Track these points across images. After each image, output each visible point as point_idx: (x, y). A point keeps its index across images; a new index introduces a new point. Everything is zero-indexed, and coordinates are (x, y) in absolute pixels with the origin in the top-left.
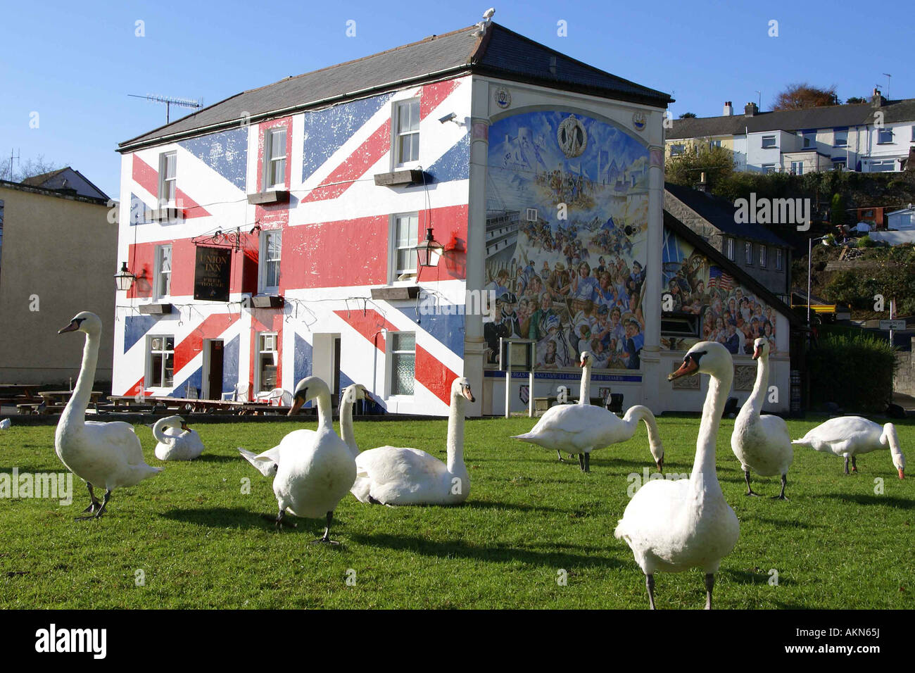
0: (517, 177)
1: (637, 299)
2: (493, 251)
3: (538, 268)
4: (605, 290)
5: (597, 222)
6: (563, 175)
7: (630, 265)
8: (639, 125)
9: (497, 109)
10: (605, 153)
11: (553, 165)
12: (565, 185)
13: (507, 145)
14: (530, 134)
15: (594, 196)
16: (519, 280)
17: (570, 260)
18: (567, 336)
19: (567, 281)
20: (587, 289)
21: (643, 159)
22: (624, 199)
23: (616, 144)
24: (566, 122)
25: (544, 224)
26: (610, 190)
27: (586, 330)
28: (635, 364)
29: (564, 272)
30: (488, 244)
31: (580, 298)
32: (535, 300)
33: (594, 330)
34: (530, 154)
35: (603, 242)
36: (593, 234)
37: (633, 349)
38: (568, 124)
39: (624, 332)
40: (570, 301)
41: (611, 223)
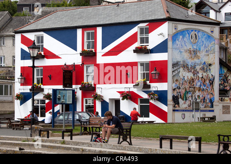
0: (180, 51)
1: (212, 86)
2: (174, 74)
3: (186, 78)
4: (204, 84)
5: (201, 63)
6: (192, 50)
7: (210, 76)
8: (212, 32)
9: (174, 31)
10: (203, 41)
11: (189, 46)
12: (192, 52)
13: (177, 42)
14: (183, 37)
15: (200, 55)
16: (181, 82)
17: (194, 75)
18: (194, 99)
19: (193, 82)
20: (199, 84)
21: (213, 42)
22: (208, 55)
23: (206, 38)
24: (192, 33)
25: (187, 65)
26: (204, 53)
27: (199, 96)
28: (212, 106)
29: (193, 79)
30: (173, 72)
31: (197, 87)
32: (185, 88)
33: (201, 96)
34: (183, 44)
35: (203, 69)
36: (200, 67)
37: (212, 102)
38: (193, 33)
39: (209, 97)
40: (194, 88)
41: (205, 63)
